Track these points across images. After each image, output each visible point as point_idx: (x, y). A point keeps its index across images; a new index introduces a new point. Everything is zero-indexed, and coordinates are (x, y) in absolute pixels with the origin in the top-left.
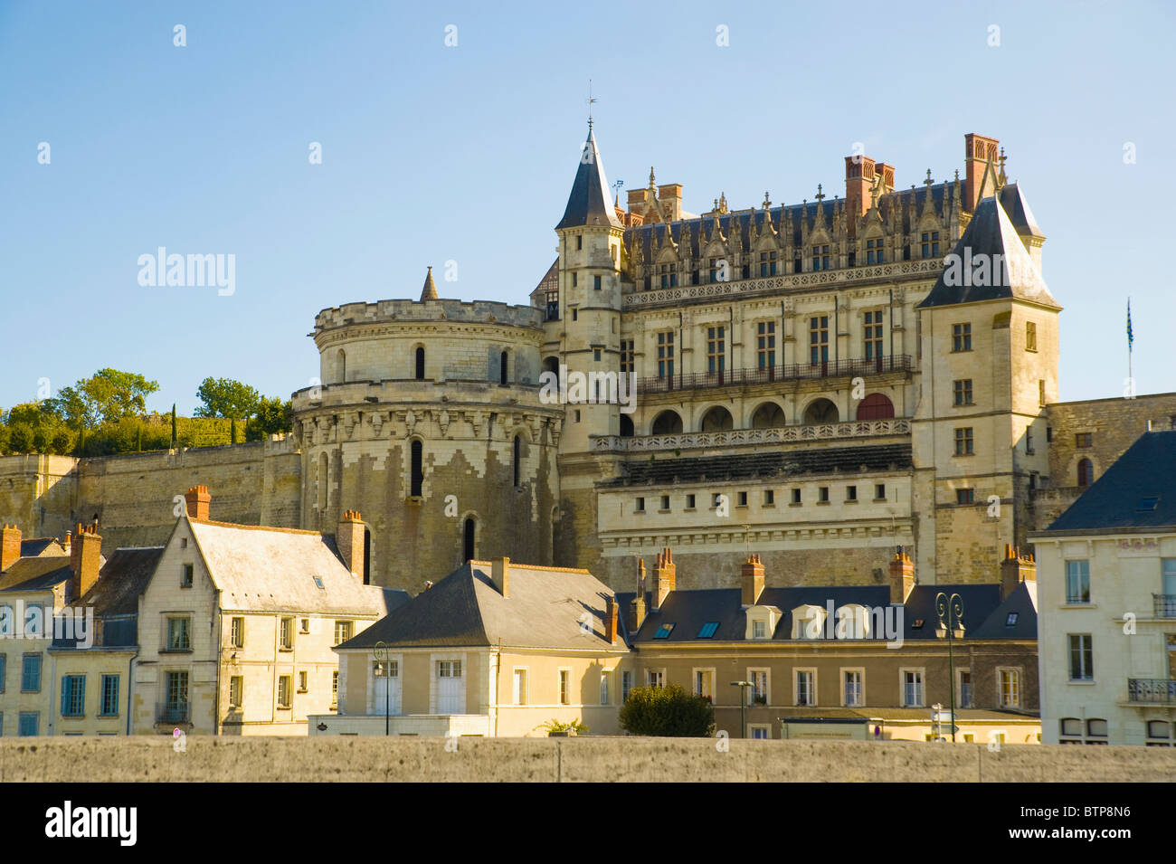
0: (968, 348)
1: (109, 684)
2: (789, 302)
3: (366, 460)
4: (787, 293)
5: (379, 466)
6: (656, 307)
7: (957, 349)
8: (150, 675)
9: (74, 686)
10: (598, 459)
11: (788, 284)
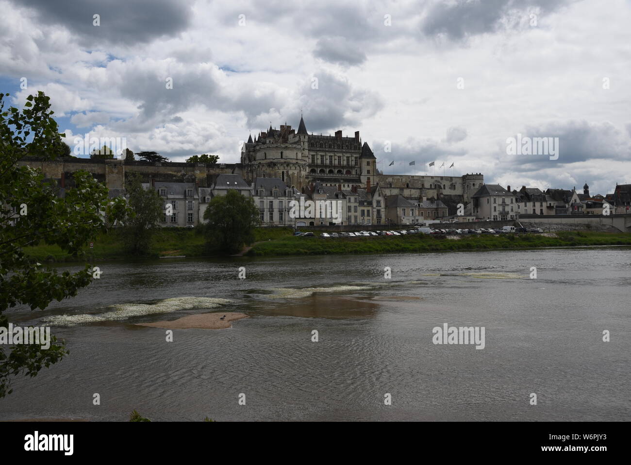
0: (369, 165)
1: (368, 211)
2: (336, 153)
3: (294, 173)
4: (336, 152)
5: (296, 175)
6: (313, 150)
7: (367, 165)
8: (375, 210)
9: (363, 211)
10: (309, 176)
11: (336, 150)
